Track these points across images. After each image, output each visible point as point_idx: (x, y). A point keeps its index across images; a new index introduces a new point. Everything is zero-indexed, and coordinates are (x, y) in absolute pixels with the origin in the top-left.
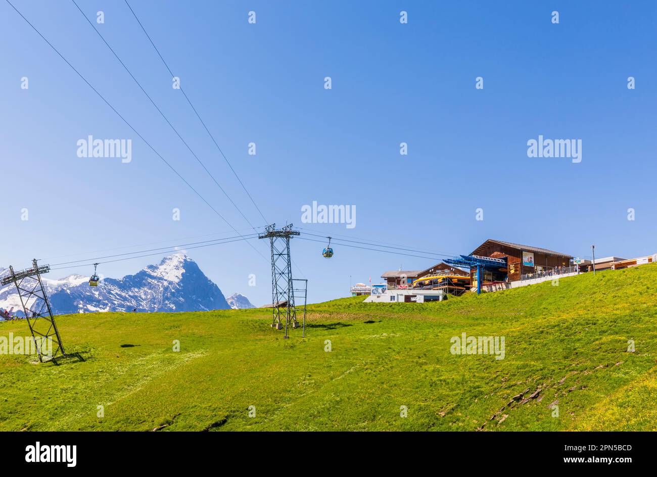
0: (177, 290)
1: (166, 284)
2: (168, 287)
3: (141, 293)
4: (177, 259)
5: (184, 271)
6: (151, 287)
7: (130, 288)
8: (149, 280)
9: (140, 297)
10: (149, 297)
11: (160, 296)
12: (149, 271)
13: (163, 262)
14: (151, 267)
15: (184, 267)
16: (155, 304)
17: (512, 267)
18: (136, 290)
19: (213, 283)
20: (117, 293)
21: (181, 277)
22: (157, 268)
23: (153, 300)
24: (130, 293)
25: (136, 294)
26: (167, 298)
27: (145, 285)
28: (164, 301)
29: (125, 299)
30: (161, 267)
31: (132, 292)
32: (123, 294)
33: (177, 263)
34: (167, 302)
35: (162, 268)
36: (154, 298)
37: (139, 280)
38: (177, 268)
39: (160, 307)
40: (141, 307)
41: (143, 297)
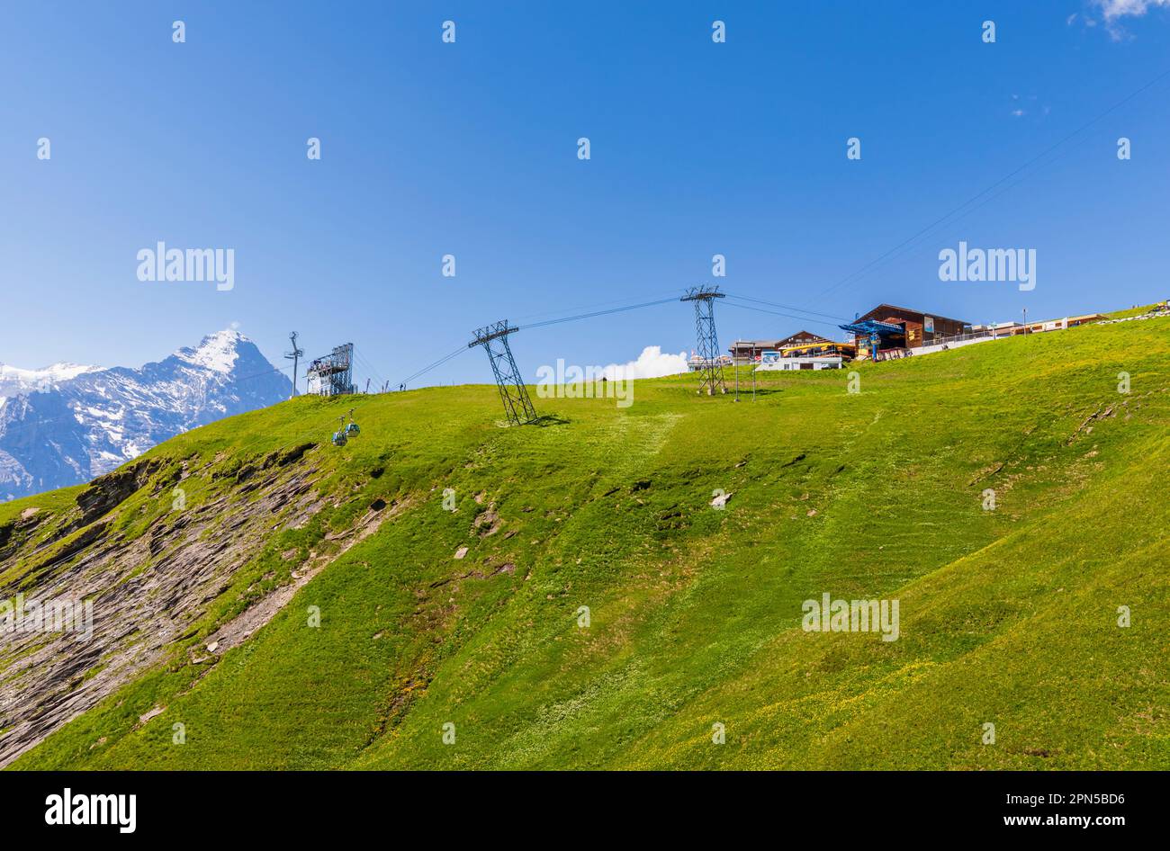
0: (228, 384)
1: (210, 375)
2: (213, 380)
3: (173, 388)
4: (226, 337)
5: (237, 356)
6: (187, 380)
7: (154, 381)
8: (184, 370)
9: (171, 394)
10: (184, 394)
11: (202, 395)
12: (183, 357)
13: (204, 342)
14: (185, 350)
15: (237, 350)
16: (194, 405)
17: (911, 332)
18: (164, 384)
19: (282, 375)
20: (134, 390)
21: (233, 366)
22: (194, 352)
23: (191, 399)
24: (155, 389)
25: (164, 390)
26: (213, 397)
27: (177, 377)
28: (208, 400)
29: (147, 398)
30: (200, 350)
31: (158, 387)
32: (145, 391)
33: (226, 345)
34: (212, 402)
35: (202, 352)
36: (193, 397)
37: (168, 369)
38: (226, 351)
39: (202, 409)
40: (173, 410)
41: (176, 395)
